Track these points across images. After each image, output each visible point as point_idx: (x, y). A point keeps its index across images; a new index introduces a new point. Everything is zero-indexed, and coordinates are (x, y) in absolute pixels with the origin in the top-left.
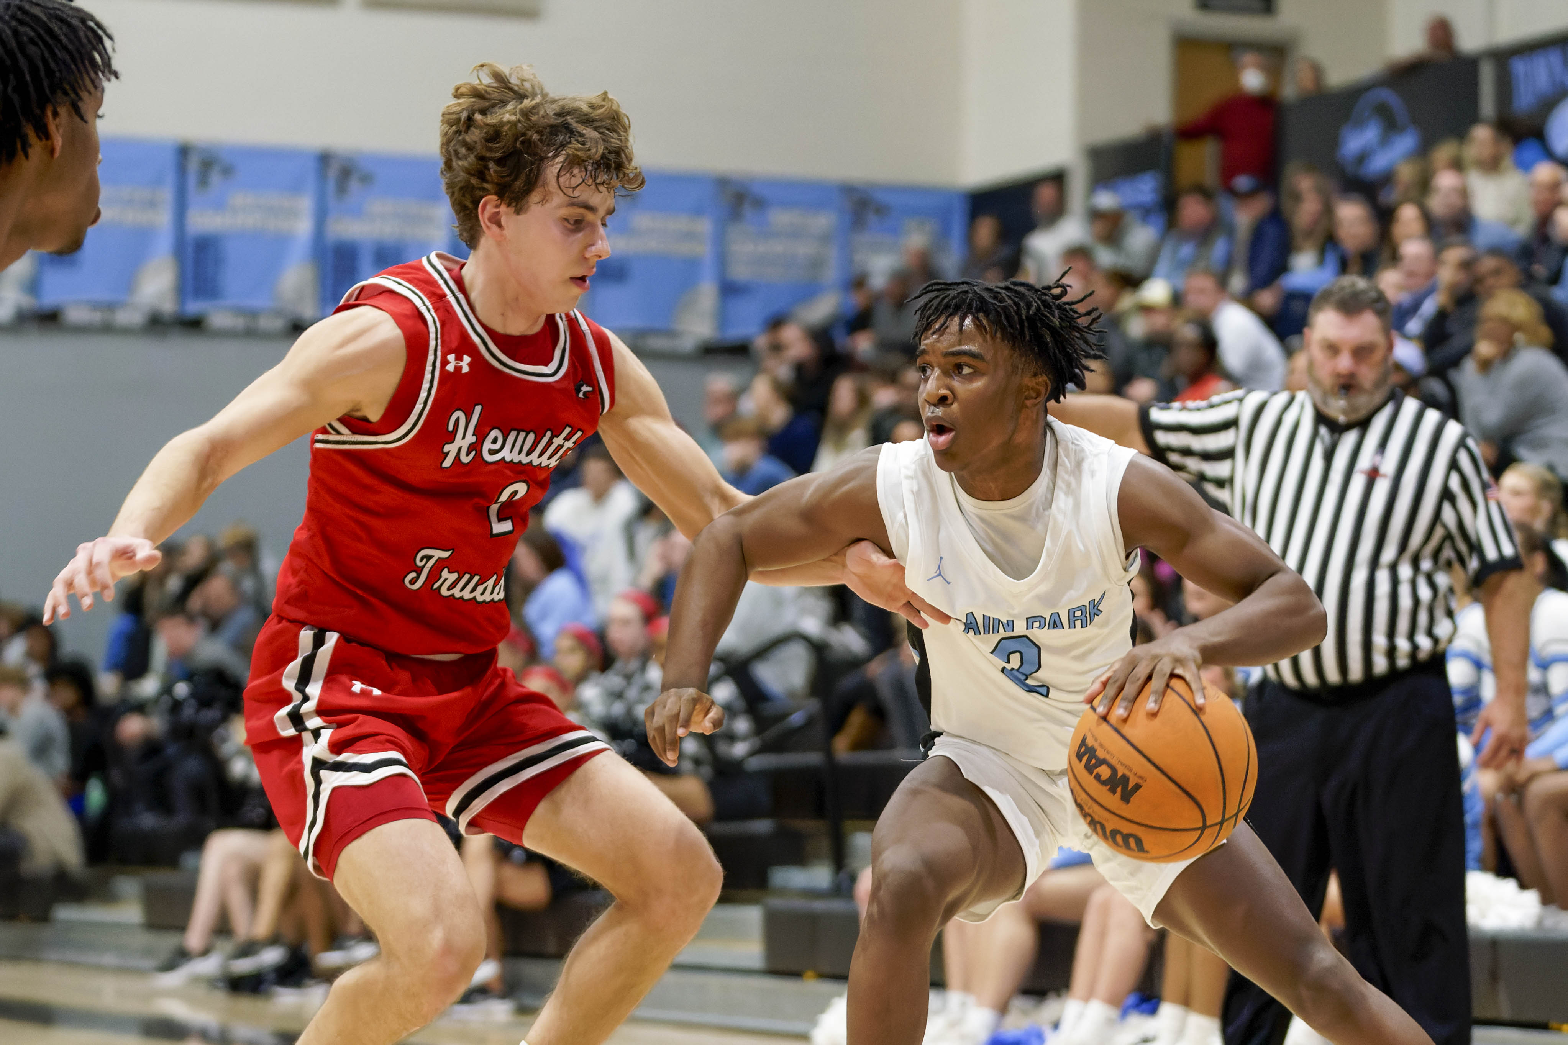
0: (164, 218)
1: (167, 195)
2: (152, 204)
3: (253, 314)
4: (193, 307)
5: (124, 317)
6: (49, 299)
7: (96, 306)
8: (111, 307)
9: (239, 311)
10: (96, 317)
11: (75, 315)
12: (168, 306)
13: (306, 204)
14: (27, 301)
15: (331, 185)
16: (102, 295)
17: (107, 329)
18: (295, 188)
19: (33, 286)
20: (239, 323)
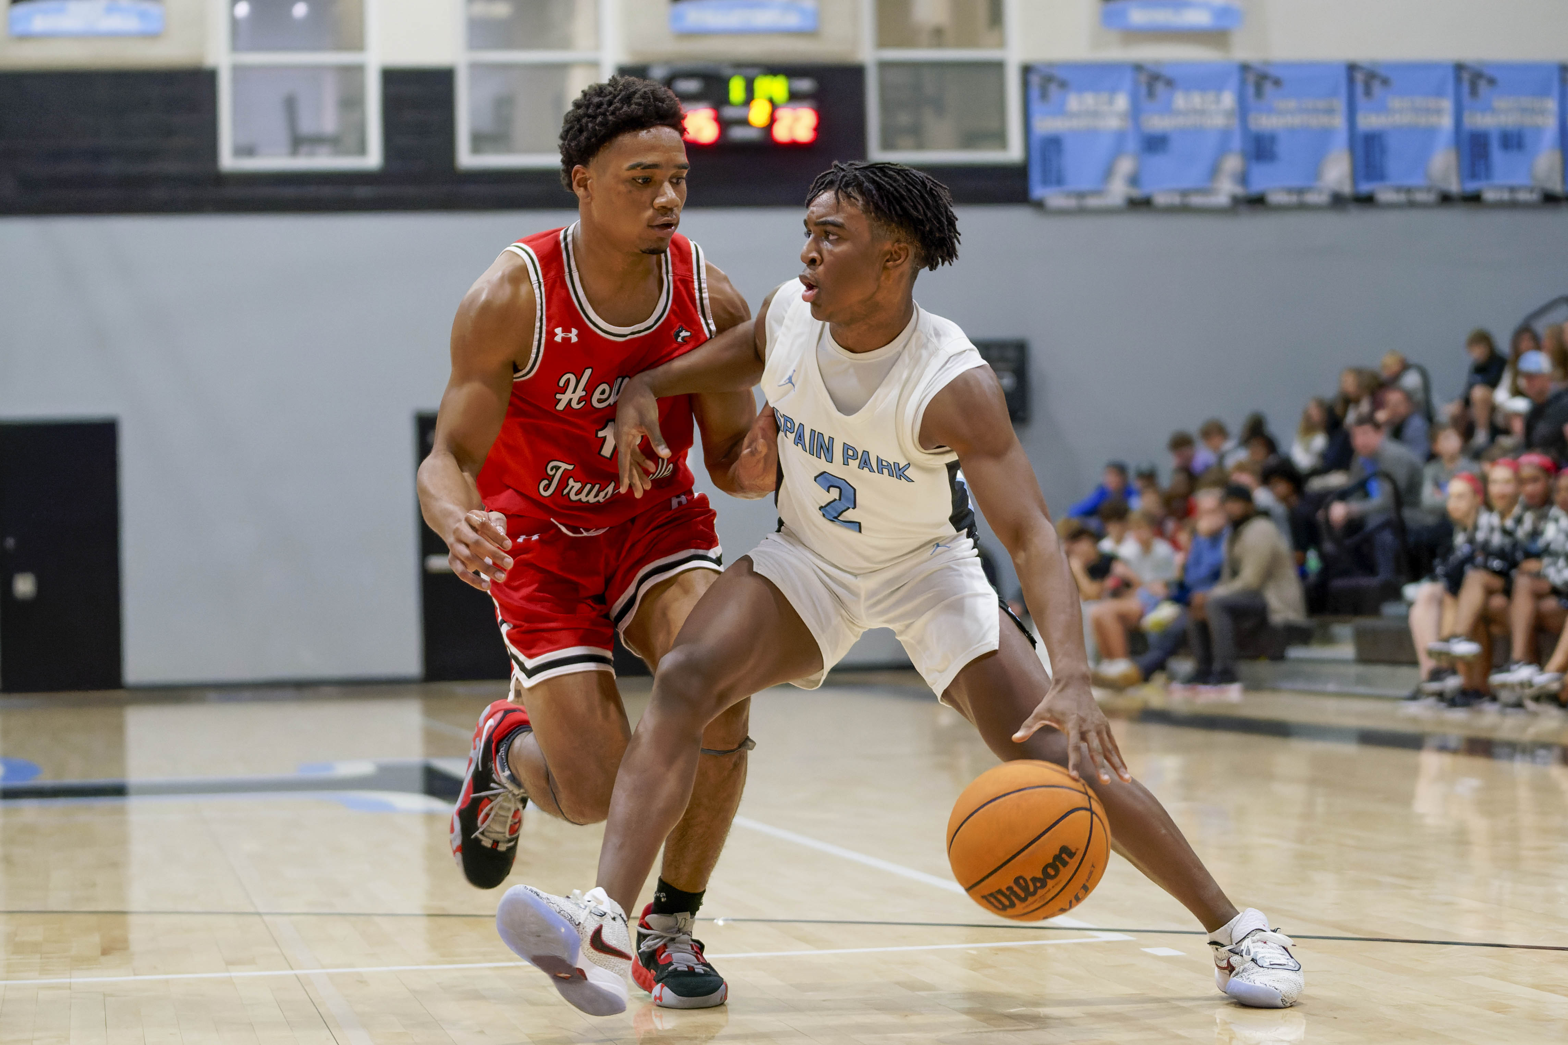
0: (1339, 122)
1: (1340, 104)
2: (1330, 111)
3: (1409, 190)
4: (1365, 188)
5: (1312, 198)
6: (1257, 186)
7: (1290, 191)
8: (1301, 191)
9: (1398, 189)
10: (1293, 199)
11: (1277, 198)
12: (1347, 189)
13: (1447, 104)
14: (1239, 190)
15: (1466, 87)
16: (1296, 183)
17: (1303, 207)
18: (1439, 93)
19: (1243, 179)
20: (1402, 197)
